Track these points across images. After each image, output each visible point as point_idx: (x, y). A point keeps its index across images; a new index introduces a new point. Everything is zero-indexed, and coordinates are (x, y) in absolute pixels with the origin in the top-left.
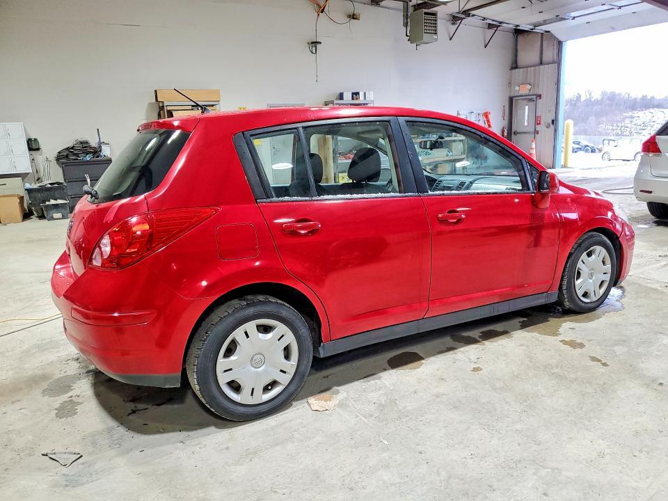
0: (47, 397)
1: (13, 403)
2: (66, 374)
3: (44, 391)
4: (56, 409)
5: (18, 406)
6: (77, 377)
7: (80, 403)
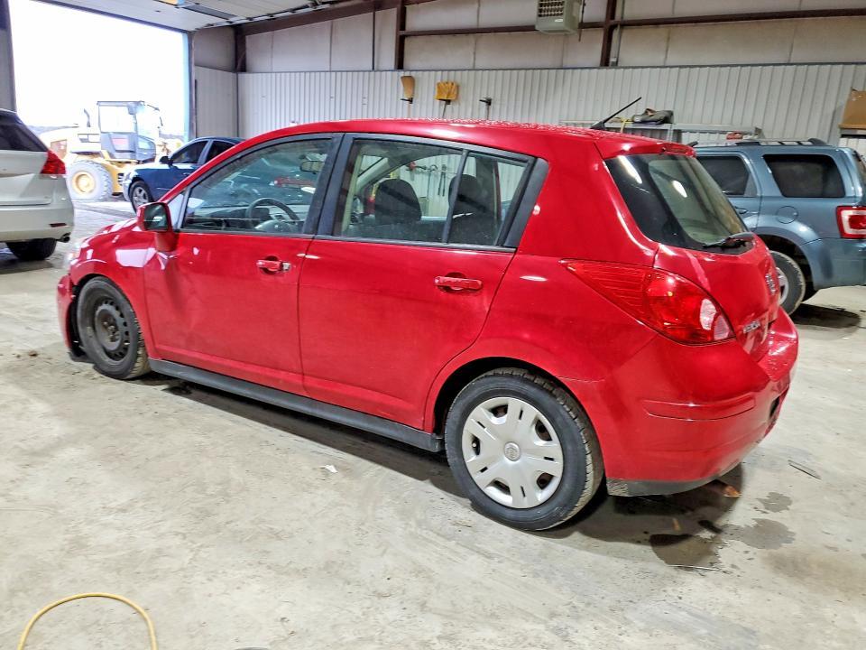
0: (790, 530)
1: (835, 549)
2: (747, 548)
3: (789, 541)
4: (788, 509)
5: (831, 541)
6: (739, 533)
7: (760, 500)
